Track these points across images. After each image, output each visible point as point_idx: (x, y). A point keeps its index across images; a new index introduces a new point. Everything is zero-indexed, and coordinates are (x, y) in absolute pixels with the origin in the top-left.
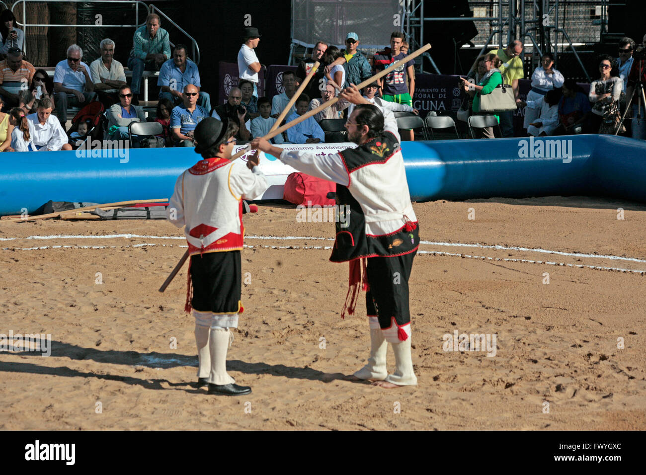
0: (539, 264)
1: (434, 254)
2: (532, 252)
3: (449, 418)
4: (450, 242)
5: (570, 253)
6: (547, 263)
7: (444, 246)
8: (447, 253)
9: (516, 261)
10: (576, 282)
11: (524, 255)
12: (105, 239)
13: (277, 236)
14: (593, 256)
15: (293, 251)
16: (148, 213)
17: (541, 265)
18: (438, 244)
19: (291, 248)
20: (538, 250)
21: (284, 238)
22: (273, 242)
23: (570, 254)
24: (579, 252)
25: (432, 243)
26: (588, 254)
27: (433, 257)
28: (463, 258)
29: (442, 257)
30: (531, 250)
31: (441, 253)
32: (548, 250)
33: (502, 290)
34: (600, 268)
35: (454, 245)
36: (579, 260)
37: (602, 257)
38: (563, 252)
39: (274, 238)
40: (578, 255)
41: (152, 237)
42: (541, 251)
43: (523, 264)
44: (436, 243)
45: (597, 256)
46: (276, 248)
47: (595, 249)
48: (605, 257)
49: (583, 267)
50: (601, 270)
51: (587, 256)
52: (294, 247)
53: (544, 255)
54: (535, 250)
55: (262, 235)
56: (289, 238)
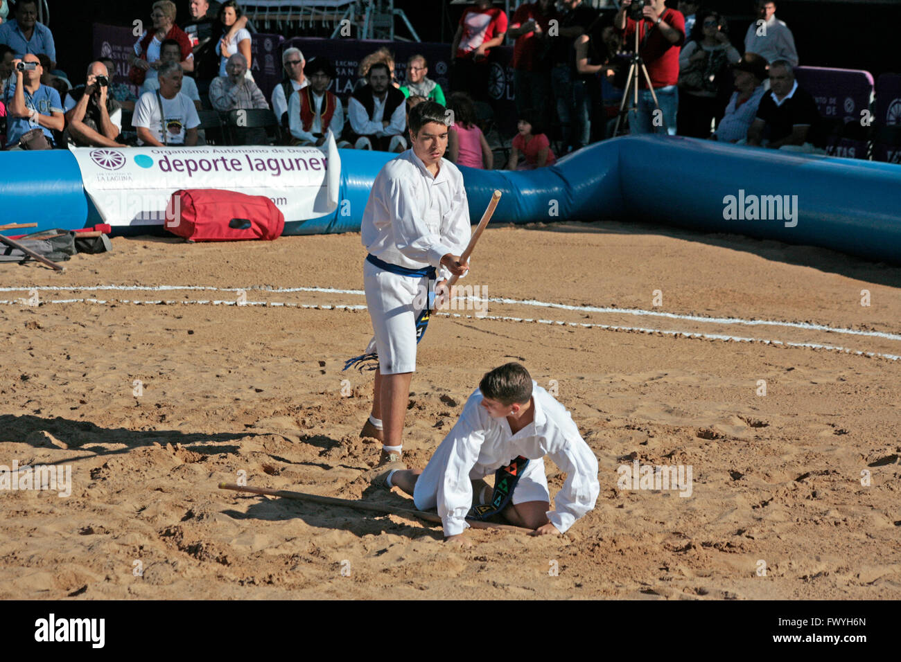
0: (528, 322)
2: (521, 304)
5: (576, 306)
6: (541, 321)
9: (496, 320)
10: (576, 350)
11: (510, 310)
13: (145, 286)
14: (609, 310)
15: (164, 308)
17: (532, 325)
19: (163, 303)
20: (531, 302)
21: (156, 289)
22: (138, 293)
23: (577, 308)
24: (590, 305)
26: (602, 307)
30: (520, 302)
32: (544, 302)
33: (465, 362)
34: (616, 328)
36: (588, 317)
37: (623, 311)
38: (567, 305)
39: (141, 288)
40: (588, 309)
42: (535, 303)
43: (505, 324)
45: (615, 310)
46: (140, 304)
47: (614, 301)
48: (629, 311)
49: (590, 327)
50: (617, 330)
51: (601, 310)
52: (168, 302)
53: (538, 309)
54: (526, 302)
55: (122, 285)
56: (164, 288)
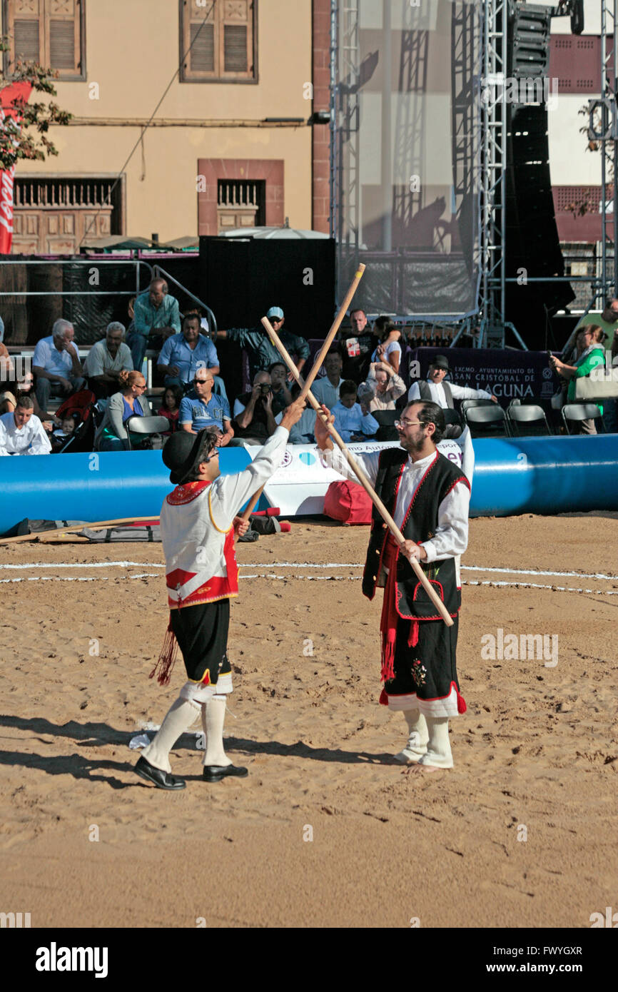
1: (517, 586)
3: (531, 803)
4: (537, 569)
7: (530, 575)
8: (534, 585)
12: (95, 569)
13: (314, 564)
15: (334, 583)
16: (151, 534)
18: (523, 572)
19: (332, 579)
21: (324, 566)
22: (309, 571)
25: (515, 572)
27: (515, 590)
28: (554, 590)
29: (528, 589)
31: (525, 584)
33: (604, 633)
35: (542, 573)
39: (311, 565)
41: (155, 565)
44: (519, 572)
46: (313, 579)
52: (337, 578)
55: (295, 562)
56: (331, 565)
